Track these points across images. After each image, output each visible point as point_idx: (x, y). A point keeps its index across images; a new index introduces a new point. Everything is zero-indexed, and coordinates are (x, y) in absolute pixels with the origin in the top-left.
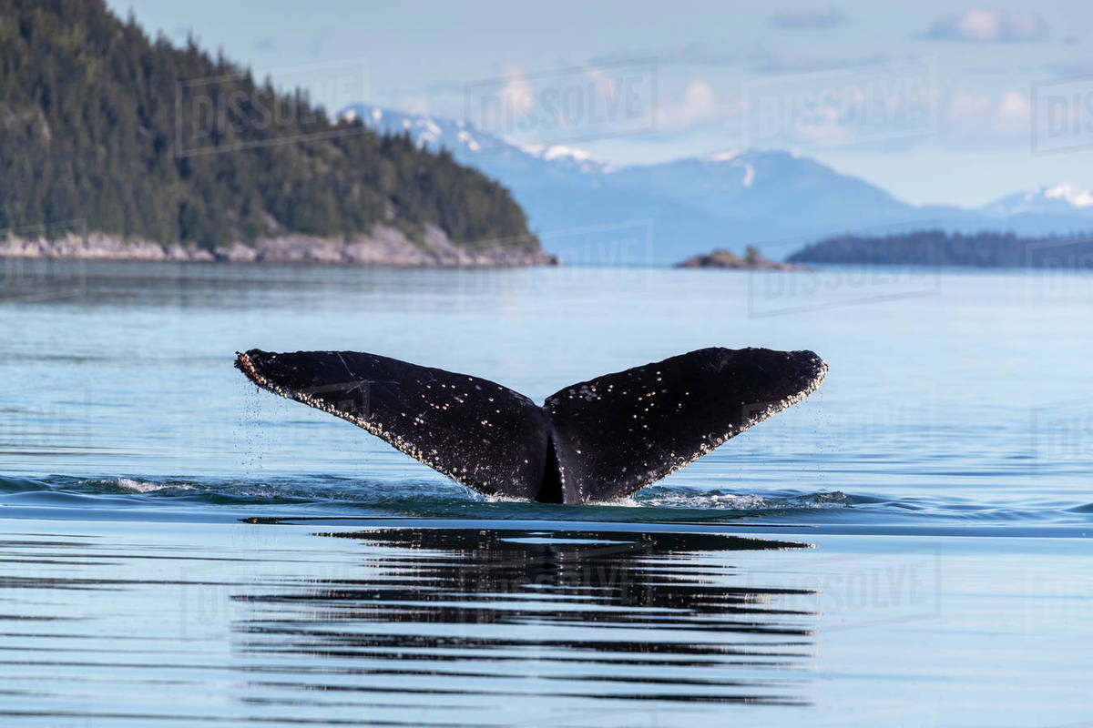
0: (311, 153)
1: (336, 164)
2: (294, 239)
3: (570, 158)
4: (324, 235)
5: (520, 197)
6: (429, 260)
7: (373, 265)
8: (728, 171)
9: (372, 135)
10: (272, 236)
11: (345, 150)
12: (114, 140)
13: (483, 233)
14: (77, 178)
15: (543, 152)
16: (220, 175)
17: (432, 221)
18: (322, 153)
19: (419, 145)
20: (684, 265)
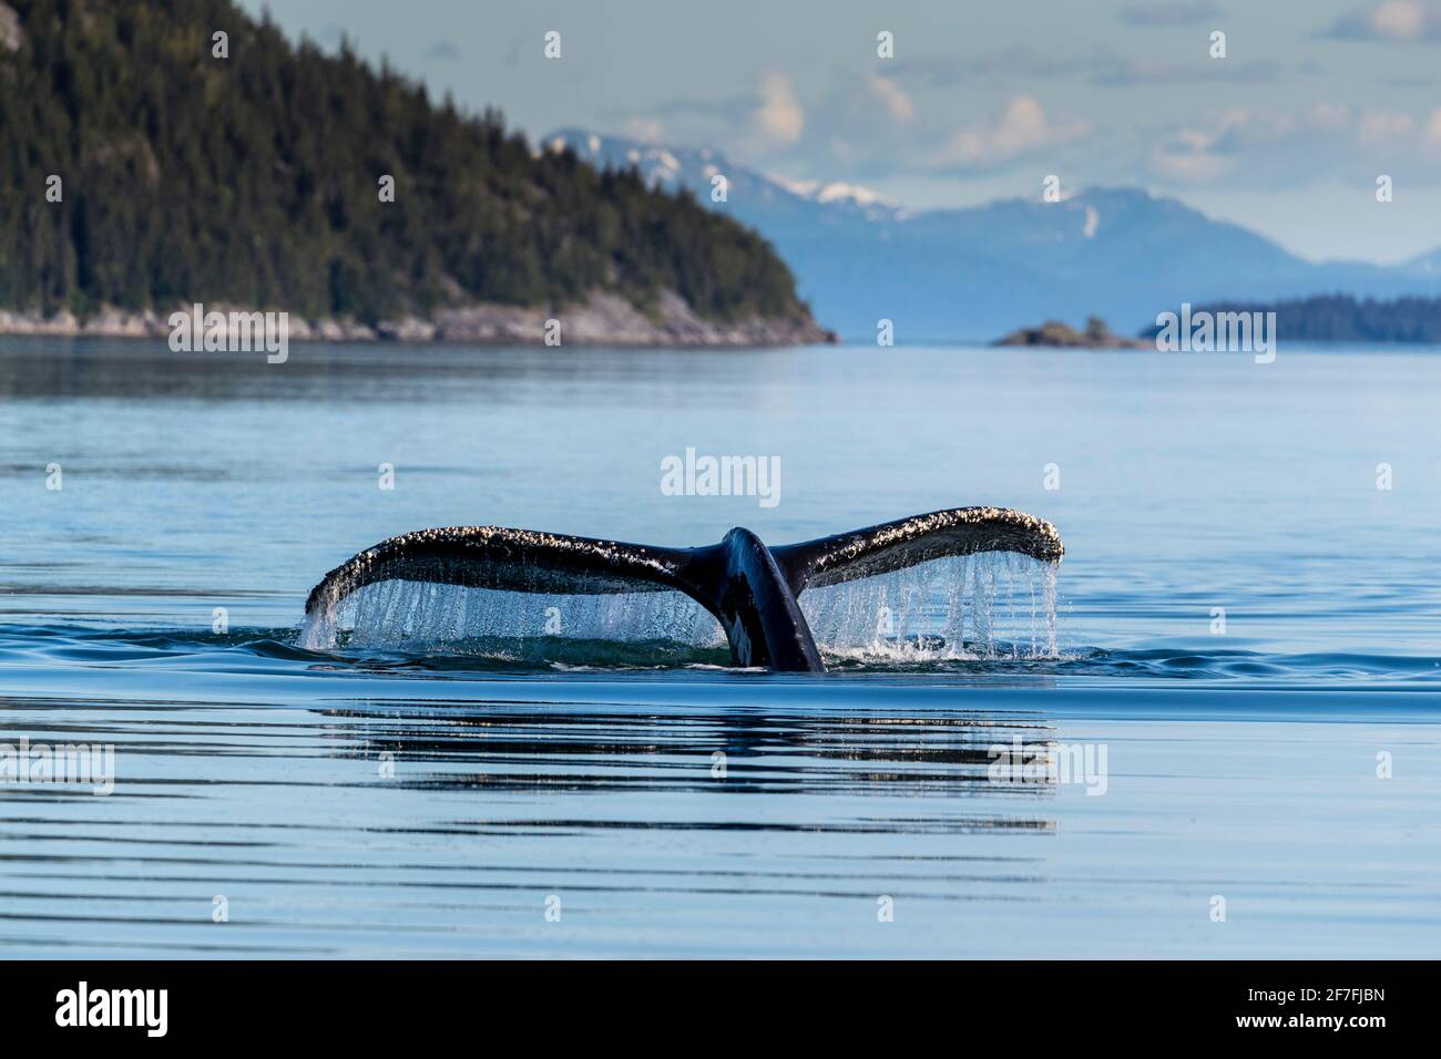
0: (506, 195)
1: (538, 209)
2: (483, 310)
3: (851, 200)
4: (524, 304)
5: (785, 253)
6: (664, 337)
7: (590, 344)
8: (1062, 215)
9: (587, 169)
10: (455, 305)
11: (552, 191)
12: (243, 180)
13: (737, 299)
14: (195, 231)
15: (817, 193)
16: (385, 226)
17: (668, 284)
18: (521, 195)
19: (650, 183)
20: (1005, 343)
